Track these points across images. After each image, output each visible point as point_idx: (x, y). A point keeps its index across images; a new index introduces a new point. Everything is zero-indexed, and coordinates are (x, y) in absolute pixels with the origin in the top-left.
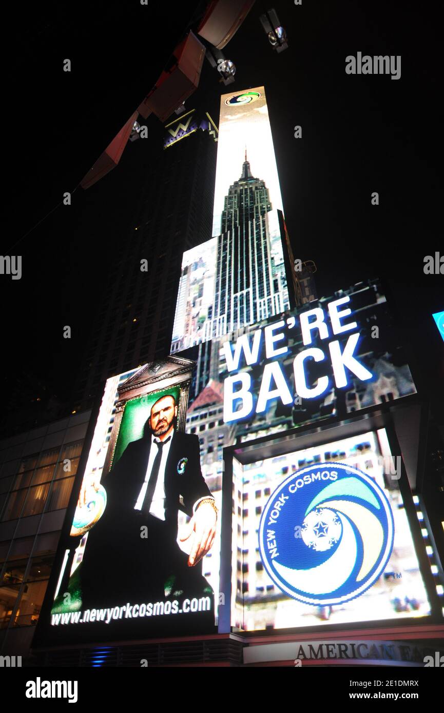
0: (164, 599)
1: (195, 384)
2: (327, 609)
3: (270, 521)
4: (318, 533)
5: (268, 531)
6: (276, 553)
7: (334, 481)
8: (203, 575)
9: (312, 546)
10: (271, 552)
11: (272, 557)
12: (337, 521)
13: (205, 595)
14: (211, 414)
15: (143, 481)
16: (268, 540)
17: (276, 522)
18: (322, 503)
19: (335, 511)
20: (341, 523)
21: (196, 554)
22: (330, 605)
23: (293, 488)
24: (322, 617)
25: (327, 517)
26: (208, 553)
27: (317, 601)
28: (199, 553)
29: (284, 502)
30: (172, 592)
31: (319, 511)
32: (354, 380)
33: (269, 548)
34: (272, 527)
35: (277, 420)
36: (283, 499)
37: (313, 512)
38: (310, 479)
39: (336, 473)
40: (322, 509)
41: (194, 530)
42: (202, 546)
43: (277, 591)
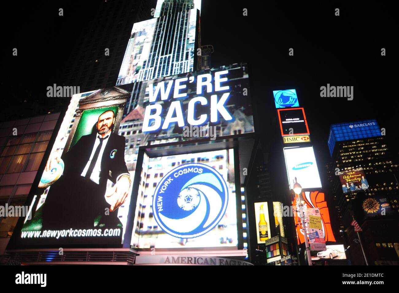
0: (93, 228)
1: (128, 106)
2: (185, 240)
3: (161, 191)
4: (186, 201)
5: (159, 197)
6: (162, 209)
7: (200, 174)
8: (118, 217)
9: (182, 207)
10: (158, 208)
11: (159, 211)
12: (198, 195)
13: (118, 228)
14: (135, 126)
15: (88, 160)
16: (158, 201)
17: (164, 192)
18: (191, 185)
19: (198, 190)
20: (200, 197)
21: (115, 205)
22: (187, 239)
23: (176, 175)
24: (182, 244)
25: (193, 193)
26: (122, 205)
27: (180, 236)
28: (117, 205)
29: (170, 182)
30: (99, 224)
31: (189, 189)
32: (222, 119)
33: (158, 206)
34: (161, 195)
35: (174, 135)
36: (170, 180)
37: (186, 189)
38: (187, 171)
39: (202, 170)
40: (191, 188)
41: (116, 191)
42: (119, 201)
43: (159, 229)
